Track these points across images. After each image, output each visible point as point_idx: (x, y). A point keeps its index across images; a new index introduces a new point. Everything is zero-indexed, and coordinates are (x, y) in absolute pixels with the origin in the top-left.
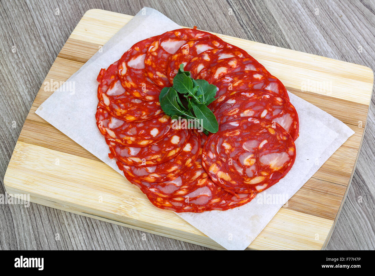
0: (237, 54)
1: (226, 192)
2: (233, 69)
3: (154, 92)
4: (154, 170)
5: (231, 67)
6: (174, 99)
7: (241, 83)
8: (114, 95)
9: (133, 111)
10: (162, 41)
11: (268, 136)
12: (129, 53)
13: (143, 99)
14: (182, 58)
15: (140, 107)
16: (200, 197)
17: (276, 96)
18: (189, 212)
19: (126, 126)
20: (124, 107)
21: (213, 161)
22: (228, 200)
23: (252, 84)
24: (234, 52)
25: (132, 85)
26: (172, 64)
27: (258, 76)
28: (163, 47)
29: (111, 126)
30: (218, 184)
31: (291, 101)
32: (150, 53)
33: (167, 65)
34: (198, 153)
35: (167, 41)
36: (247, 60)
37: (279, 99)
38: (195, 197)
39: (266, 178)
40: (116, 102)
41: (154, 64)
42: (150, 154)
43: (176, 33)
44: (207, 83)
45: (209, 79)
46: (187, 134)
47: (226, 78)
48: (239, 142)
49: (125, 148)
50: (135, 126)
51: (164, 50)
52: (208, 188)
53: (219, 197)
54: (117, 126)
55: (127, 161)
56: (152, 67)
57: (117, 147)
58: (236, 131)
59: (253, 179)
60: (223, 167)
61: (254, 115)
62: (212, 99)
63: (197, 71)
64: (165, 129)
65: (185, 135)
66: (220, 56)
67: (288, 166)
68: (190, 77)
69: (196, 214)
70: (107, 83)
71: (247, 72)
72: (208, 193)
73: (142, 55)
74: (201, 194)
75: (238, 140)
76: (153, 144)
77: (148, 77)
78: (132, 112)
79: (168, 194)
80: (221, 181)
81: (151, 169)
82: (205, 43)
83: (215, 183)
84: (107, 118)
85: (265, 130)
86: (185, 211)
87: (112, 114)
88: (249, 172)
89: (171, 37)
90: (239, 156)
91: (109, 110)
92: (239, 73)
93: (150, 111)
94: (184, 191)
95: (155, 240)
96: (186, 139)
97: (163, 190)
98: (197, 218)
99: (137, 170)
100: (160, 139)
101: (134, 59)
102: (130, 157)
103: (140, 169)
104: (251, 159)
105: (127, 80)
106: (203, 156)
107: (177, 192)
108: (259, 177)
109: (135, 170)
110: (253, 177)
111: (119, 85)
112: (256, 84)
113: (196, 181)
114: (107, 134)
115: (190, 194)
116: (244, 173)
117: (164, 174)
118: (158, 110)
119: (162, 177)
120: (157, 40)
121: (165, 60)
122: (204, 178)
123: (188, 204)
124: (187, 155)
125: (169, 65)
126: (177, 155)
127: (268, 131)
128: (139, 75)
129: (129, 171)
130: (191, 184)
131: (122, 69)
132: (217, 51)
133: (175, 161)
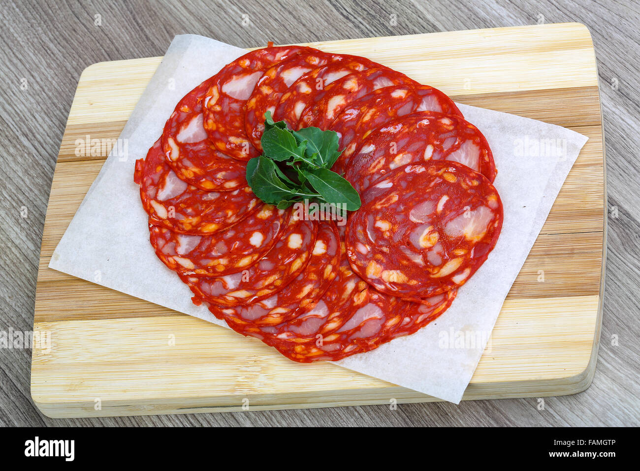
0: (354, 67)
1: (406, 303)
2: (355, 95)
3: (235, 172)
4: (275, 302)
5: (350, 92)
6: (271, 174)
7: (375, 113)
8: (170, 198)
9: (210, 214)
10: (222, 84)
11: (447, 188)
12: (174, 120)
13: (220, 189)
14: (264, 102)
15: (220, 205)
16: (364, 324)
17: (440, 116)
18: (355, 355)
19: (207, 243)
20: (194, 213)
21: (368, 257)
22: (414, 314)
23: (393, 110)
24: (347, 66)
25: (194, 173)
26: (251, 117)
27: (399, 94)
28: (228, 93)
29: (182, 250)
30: (387, 293)
31: (466, 118)
32: (209, 109)
33: (243, 120)
34: (339, 252)
35: (231, 81)
36: (372, 72)
37: (446, 121)
38: (356, 326)
39: (465, 259)
41: (220, 126)
42: (259, 278)
43: (241, 62)
44: (318, 131)
45: (321, 123)
46: (312, 225)
47: (347, 112)
48: (402, 212)
49: (215, 281)
50: (222, 239)
51: (230, 98)
52: (374, 305)
53: (396, 315)
54: (192, 248)
55: (226, 301)
56: (219, 133)
57: (202, 282)
58: (392, 195)
59: (444, 267)
60: (387, 261)
61: (413, 159)
62: (335, 155)
63: (295, 115)
64: (273, 229)
65: (309, 228)
66: (326, 79)
67: (494, 228)
68: (287, 129)
69: (367, 354)
70: (153, 180)
71: (380, 92)
72: (377, 313)
73: (196, 116)
74: (365, 318)
75: (398, 210)
76: (261, 260)
77: (218, 150)
78: (210, 217)
79: (310, 335)
80: (391, 286)
81: (270, 301)
82: (295, 65)
83: (382, 294)
84: (171, 240)
85: (438, 181)
86: (348, 355)
87: (176, 230)
88: (433, 257)
89: (235, 72)
90: (408, 236)
91: (169, 225)
92: (367, 98)
93: (239, 205)
94: (335, 322)
95: (313, 418)
96: (313, 235)
97: (300, 330)
98: (371, 360)
99: (247, 309)
100: (268, 248)
101: (185, 128)
102: (229, 292)
103: (252, 308)
104: (430, 235)
105: (184, 166)
106: (350, 253)
107: (324, 326)
108: (453, 260)
109: (244, 312)
110: (442, 263)
111: (173, 179)
112: (400, 107)
113: (350, 299)
114: (179, 267)
115: (346, 323)
116: (426, 261)
117: (293, 303)
118: (251, 200)
119: (291, 310)
120: (214, 85)
121: (238, 114)
122: (362, 290)
123: (349, 341)
124: (321, 260)
125: (246, 121)
126: (305, 265)
127: (444, 180)
128: (202, 151)
129: (235, 317)
130: (344, 308)
131: (171, 151)
132: (318, 72)
133: (305, 276)
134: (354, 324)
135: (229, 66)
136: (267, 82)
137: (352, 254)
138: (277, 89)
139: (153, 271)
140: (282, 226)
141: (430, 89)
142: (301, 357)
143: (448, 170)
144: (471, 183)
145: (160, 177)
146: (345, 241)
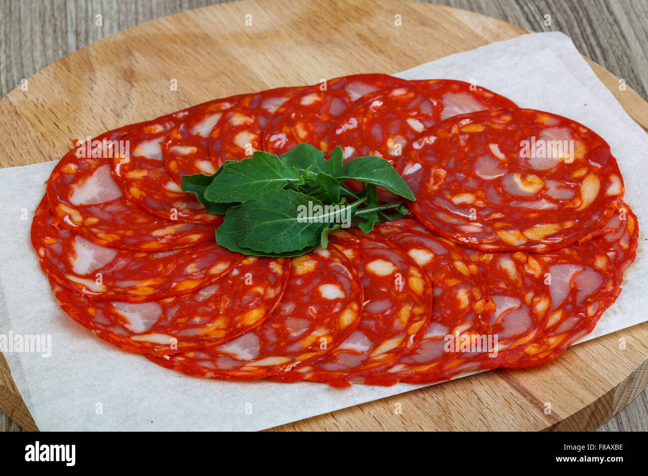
0: (218, 108)
1: (588, 243)
2: (256, 125)
3: (206, 256)
5: (248, 126)
8: (152, 324)
9: (234, 306)
10: (65, 199)
11: (483, 138)
12: (49, 257)
13: (210, 280)
14: (152, 184)
15: (233, 292)
16: (574, 283)
18: (604, 314)
19: (270, 332)
20: (206, 319)
21: (489, 231)
22: (611, 246)
23: (323, 114)
24: (206, 112)
25: (151, 286)
27: (308, 100)
28: (84, 203)
29: (246, 356)
30: (555, 248)
32: (83, 226)
33: (143, 214)
34: (450, 246)
35: (73, 191)
36: (248, 101)
37: (398, 92)
38: (569, 291)
39: (595, 173)
40: (179, 327)
41: (122, 232)
42: (389, 321)
43: (64, 169)
46: (380, 244)
48: (467, 178)
49: (336, 356)
50: (285, 317)
51: (96, 205)
52: (556, 265)
53: (594, 257)
54: (256, 346)
55: (380, 362)
56: (129, 237)
57: (320, 366)
58: (433, 171)
59: (582, 194)
60: (514, 224)
61: (407, 139)
64: (339, 273)
65: (381, 249)
66: (198, 133)
67: (585, 134)
70: (101, 323)
71: (283, 110)
72: (573, 270)
73: (74, 241)
74: (567, 279)
75: (461, 179)
76: (364, 307)
77: (152, 252)
78: (236, 308)
79: (529, 329)
81: (434, 331)
83: (550, 252)
84: (215, 357)
85: (463, 137)
86: (597, 316)
87: (208, 344)
88: (557, 193)
89: (68, 181)
90: (505, 192)
91: (191, 345)
92: (275, 121)
94: (539, 301)
96: (396, 251)
97: (509, 332)
98: (627, 306)
99: (419, 354)
100: (358, 291)
101: (75, 258)
102: (370, 354)
103: (422, 349)
104: (524, 179)
105: (127, 288)
106: (464, 240)
107: (534, 312)
108: (584, 182)
109: (417, 358)
110: (575, 192)
111: (128, 308)
112: (328, 108)
113: (525, 276)
114: (269, 368)
115: (552, 297)
116: (556, 201)
117: (467, 315)
118: (269, 265)
119: (473, 320)
120: (56, 204)
121: (129, 212)
122: (526, 260)
123: (581, 306)
124: (440, 264)
125: (150, 210)
126: (427, 279)
127: (470, 134)
128: (130, 265)
129: (413, 368)
130: (529, 286)
131: (85, 287)
132: (178, 133)
133: (442, 287)
134: (562, 292)
135: (54, 179)
136: (126, 168)
137: (467, 239)
138: (150, 167)
139: (233, 396)
140: (344, 264)
141: (342, 79)
142: (546, 354)
143: (461, 125)
144: (502, 120)
145: (106, 317)
146: (442, 234)
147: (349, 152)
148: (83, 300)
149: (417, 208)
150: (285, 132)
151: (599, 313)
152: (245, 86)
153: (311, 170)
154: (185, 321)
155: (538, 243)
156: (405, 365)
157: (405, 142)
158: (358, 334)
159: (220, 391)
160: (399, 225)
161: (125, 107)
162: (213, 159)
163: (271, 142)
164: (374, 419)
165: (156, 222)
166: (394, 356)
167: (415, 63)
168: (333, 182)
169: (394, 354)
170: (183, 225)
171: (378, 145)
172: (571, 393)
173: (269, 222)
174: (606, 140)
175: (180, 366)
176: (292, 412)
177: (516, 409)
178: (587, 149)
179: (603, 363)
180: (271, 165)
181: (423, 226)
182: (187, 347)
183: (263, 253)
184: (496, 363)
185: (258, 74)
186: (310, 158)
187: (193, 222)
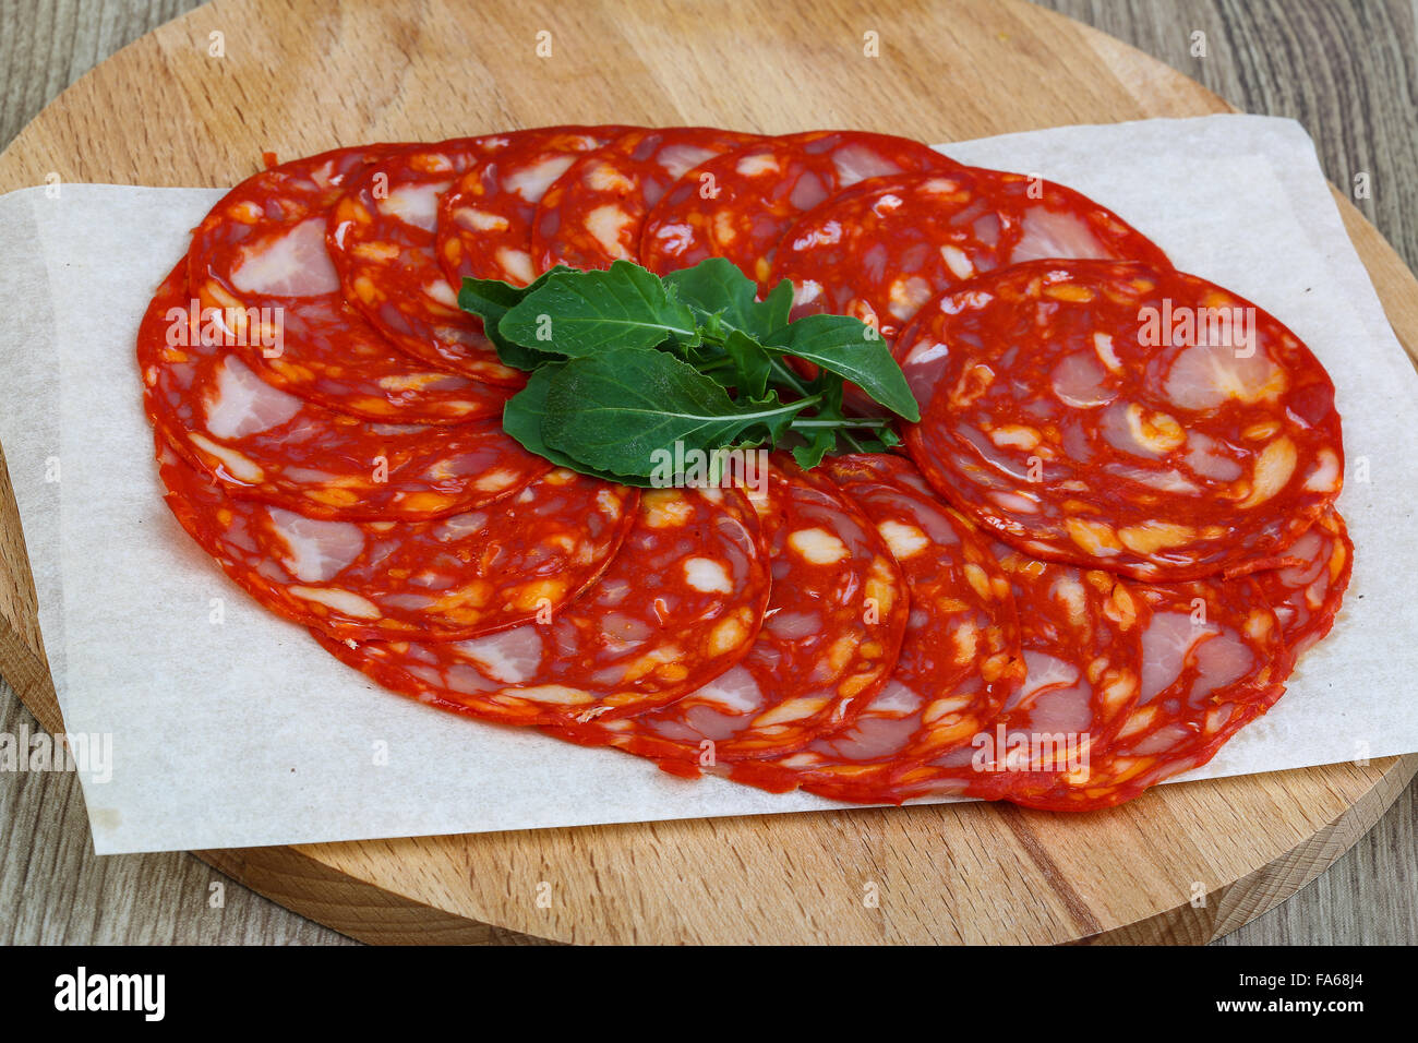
0: (569, 145)
1: (1242, 580)
2: (638, 197)
3: (476, 451)
5: (621, 197)
7: (736, 219)
8: (338, 568)
9: (506, 565)
11: (1086, 317)
13: (473, 502)
14: (401, 279)
16: (1195, 658)
18: (1239, 733)
19: (568, 636)
20: (448, 581)
21: (1050, 515)
23: (777, 201)
24: (544, 148)
25: (352, 490)
26: (394, 319)
27: (754, 166)
28: (262, 290)
29: (508, 673)
30: (1173, 577)
33: (372, 336)
34: (965, 529)
35: (243, 261)
36: (631, 143)
37: (939, 187)
38: (1179, 673)
39: (1293, 438)
40: (390, 586)
41: (321, 366)
42: (807, 658)
43: (234, 212)
46: (828, 497)
47: (660, 236)
48: (1032, 395)
49: (686, 710)
50: (603, 609)
51: (282, 300)
52: (1168, 613)
53: (1247, 612)
54: (534, 658)
55: (769, 741)
56: (333, 380)
57: (648, 724)
58: (968, 367)
59: (1257, 475)
60: (1104, 511)
61: (933, 287)
64: (731, 540)
65: (828, 507)
66: (518, 191)
70: (236, 547)
71: (698, 176)
72: (1199, 627)
73: (222, 368)
74: (1182, 647)
75: (1020, 395)
76: (765, 620)
77: (371, 421)
78: (510, 571)
81: (891, 699)
82: (396, 184)
83: (1162, 583)
84: (446, 662)
85: (1046, 308)
86: (1224, 735)
87: (440, 634)
88: (1206, 464)
89: (237, 237)
90: (1101, 441)
91: (406, 627)
92: (678, 198)
93: (572, 518)
94: (1115, 681)
96: (855, 517)
98: (1289, 727)
99: (851, 739)
100: (760, 585)
101: (215, 401)
102: (754, 719)
103: (859, 731)
104: (1148, 421)
105: (304, 484)
106: (996, 523)
107: (1101, 701)
108: (1266, 451)
109: (845, 748)
110: (1243, 470)
111: (298, 526)
112: (790, 192)
113: (1099, 622)
114: (548, 709)
115: (1144, 677)
116: (1199, 480)
117: (964, 679)
118: (597, 494)
119: (975, 693)
120: (203, 280)
121: (343, 327)
122: (1110, 590)
123: (1196, 707)
124: (936, 562)
125: (386, 333)
126: (904, 589)
127: (1061, 303)
128: (321, 438)
129: (832, 766)
130: (1103, 645)
131: (223, 464)
132: (478, 181)
133: (929, 612)
134: (1166, 671)
135: (209, 228)
136: (359, 234)
137: (1003, 522)
138: (407, 243)
139: (465, 749)
140: (745, 523)
141: (832, 134)
142: (1103, 792)
143: (1048, 280)
144: (1133, 288)
145: (250, 534)
146: (955, 502)
147: (809, 291)
148: (212, 490)
149: (918, 438)
150: (692, 224)
151: (1228, 731)
152: (634, 108)
153: (723, 317)
154: (404, 577)
155: (1142, 559)
156: (817, 758)
157: (927, 292)
158: (739, 674)
159: (441, 734)
160: (873, 465)
161: (385, 104)
162: (536, 251)
163: (658, 239)
164: (732, 853)
165: (393, 360)
166: (800, 734)
167: (988, 127)
168: (759, 354)
169: (802, 729)
170: (446, 377)
171: (872, 290)
172: (1134, 880)
173: (615, 410)
174: (1330, 373)
175: (374, 665)
176: (573, 806)
177: (1018, 891)
178: (1288, 383)
179: (1214, 832)
180: (642, 292)
181: (922, 476)
182: (396, 631)
183: (589, 468)
184: (1000, 790)
185: (666, 89)
186: (727, 292)
187: (467, 374)
